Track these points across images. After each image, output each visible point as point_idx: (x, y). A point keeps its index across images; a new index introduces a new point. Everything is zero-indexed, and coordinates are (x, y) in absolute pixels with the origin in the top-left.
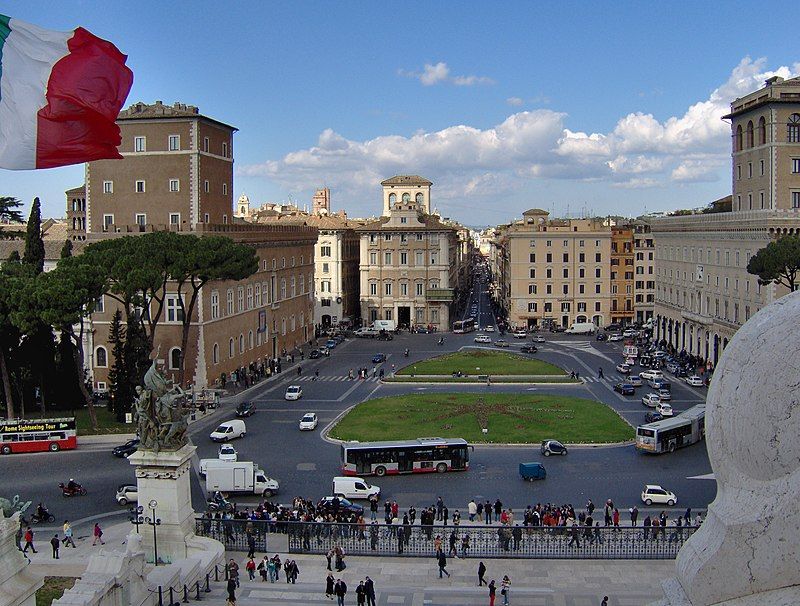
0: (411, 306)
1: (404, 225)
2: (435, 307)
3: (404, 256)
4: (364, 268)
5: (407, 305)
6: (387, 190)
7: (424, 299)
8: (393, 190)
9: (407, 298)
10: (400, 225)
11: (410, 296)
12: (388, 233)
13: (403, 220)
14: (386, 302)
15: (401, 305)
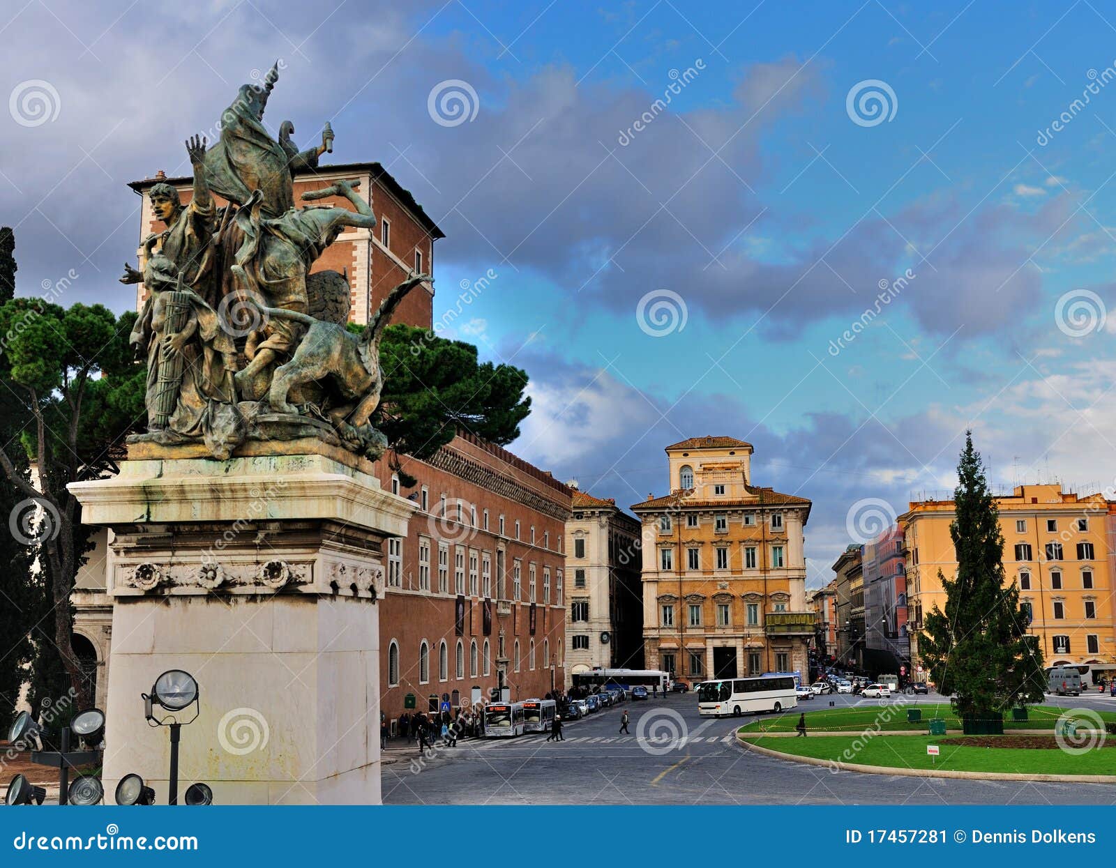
0: (739, 645)
1: (720, 498)
2: (783, 648)
3: (722, 554)
4: (650, 577)
5: (731, 643)
6: (677, 461)
7: (760, 632)
8: (686, 461)
9: (730, 632)
10: (713, 498)
11: (735, 628)
12: (693, 512)
13: (720, 490)
14: (692, 637)
15: (718, 643)
